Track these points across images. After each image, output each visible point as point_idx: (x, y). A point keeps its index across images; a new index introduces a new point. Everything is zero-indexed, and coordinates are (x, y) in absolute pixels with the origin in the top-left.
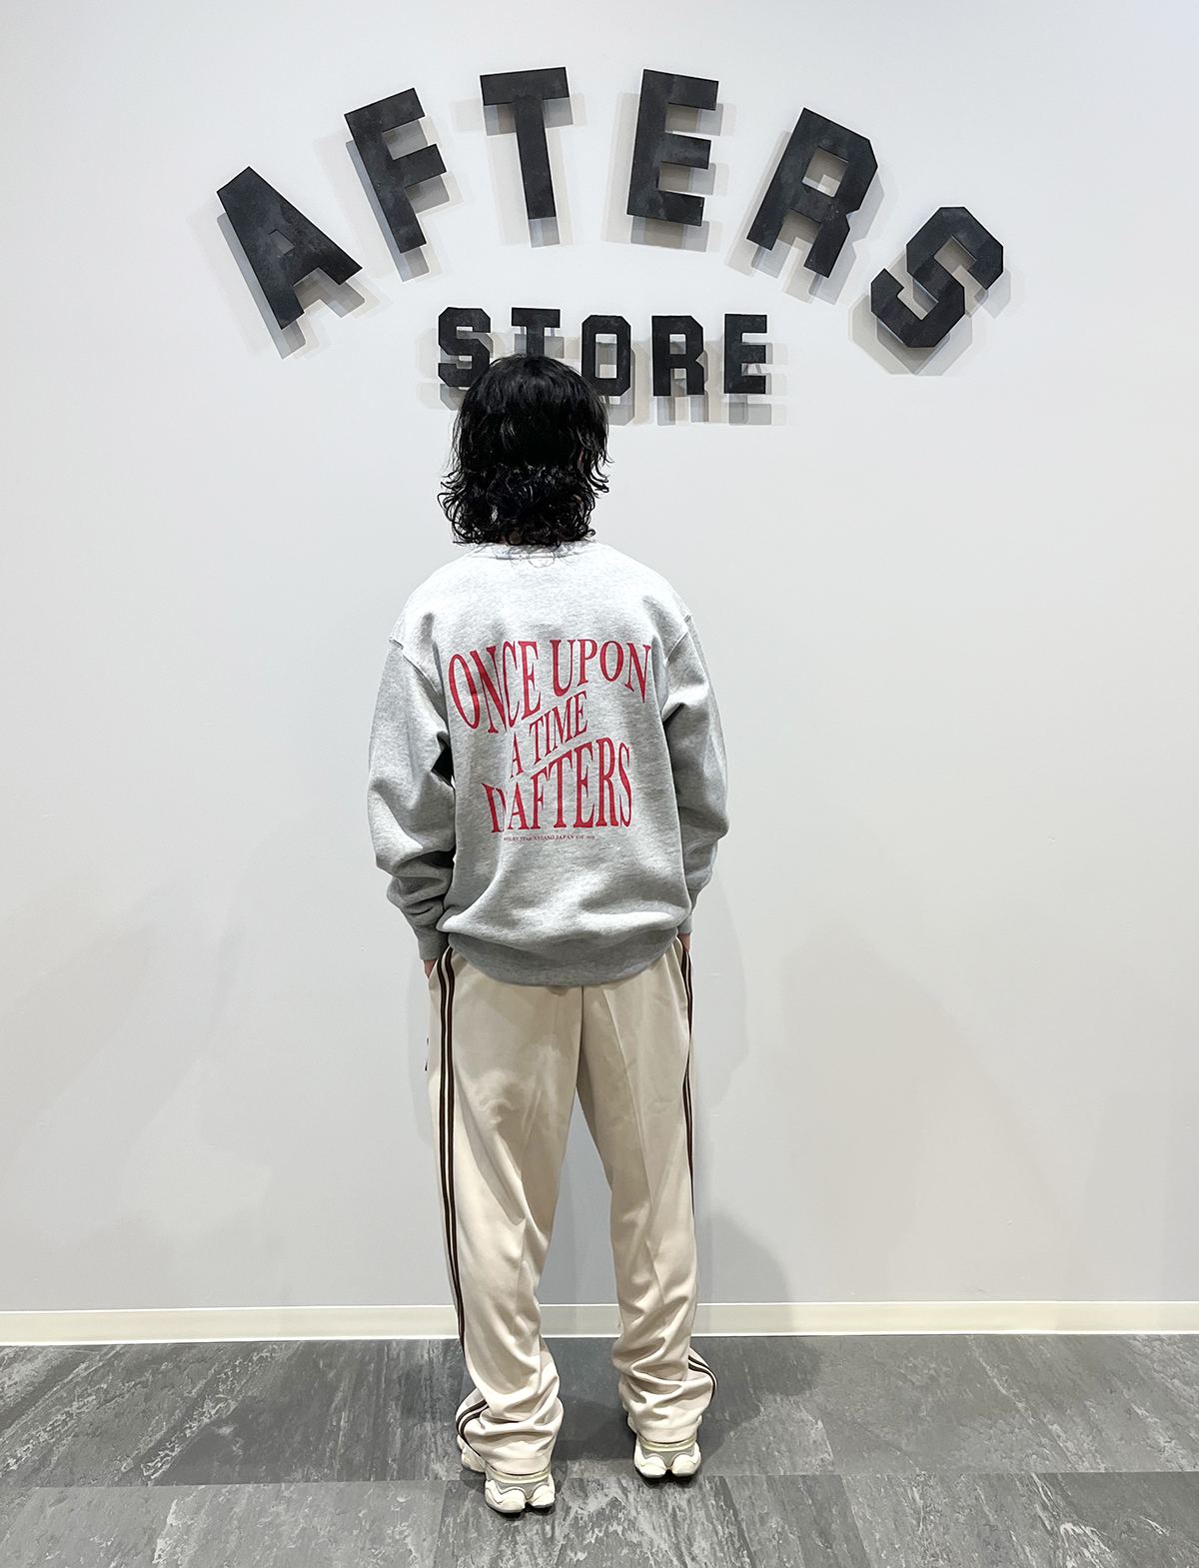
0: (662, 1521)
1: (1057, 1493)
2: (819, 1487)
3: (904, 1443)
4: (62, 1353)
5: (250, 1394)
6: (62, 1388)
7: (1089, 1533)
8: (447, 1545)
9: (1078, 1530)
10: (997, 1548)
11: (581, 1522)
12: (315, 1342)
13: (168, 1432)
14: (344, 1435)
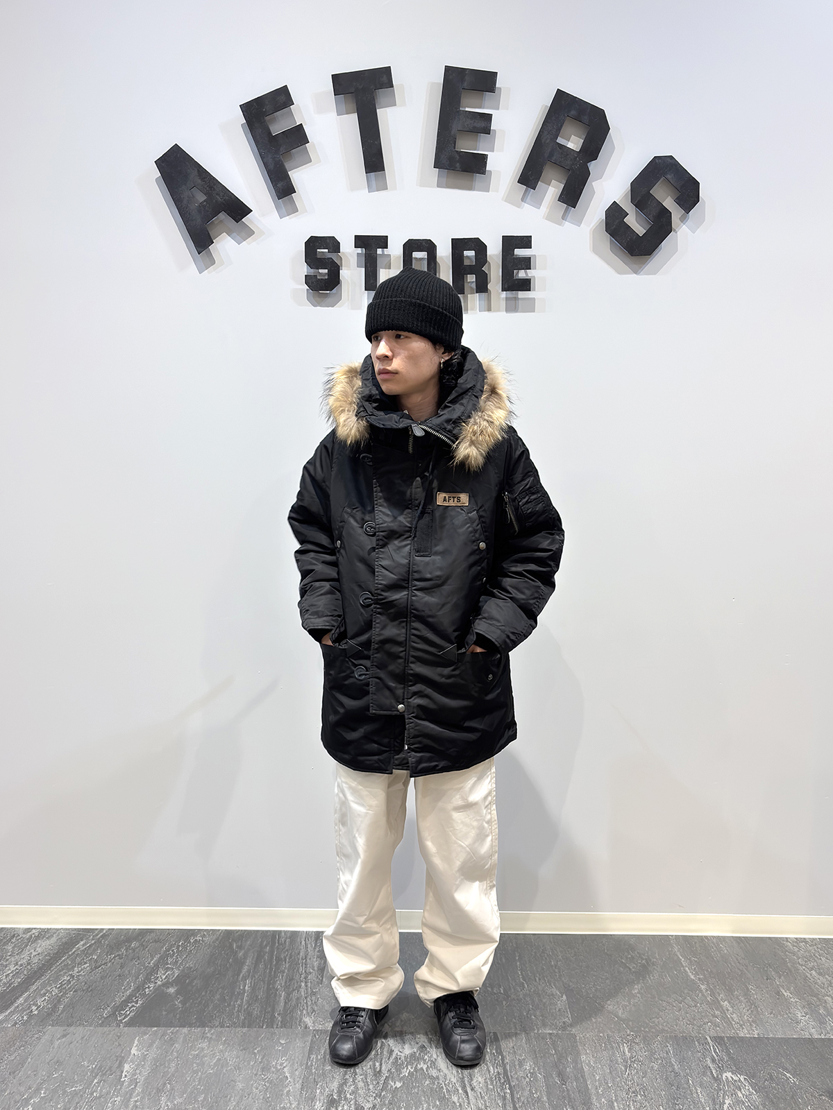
1: (723, 1051)
2: (561, 1042)
3: (620, 1012)
4: (69, 933)
5: (188, 965)
6: (68, 958)
7: (743, 1080)
8: (311, 1074)
9: (735, 1078)
10: (678, 1089)
11: (399, 1061)
12: (231, 930)
13: (135, 990)
14: (247, 996)
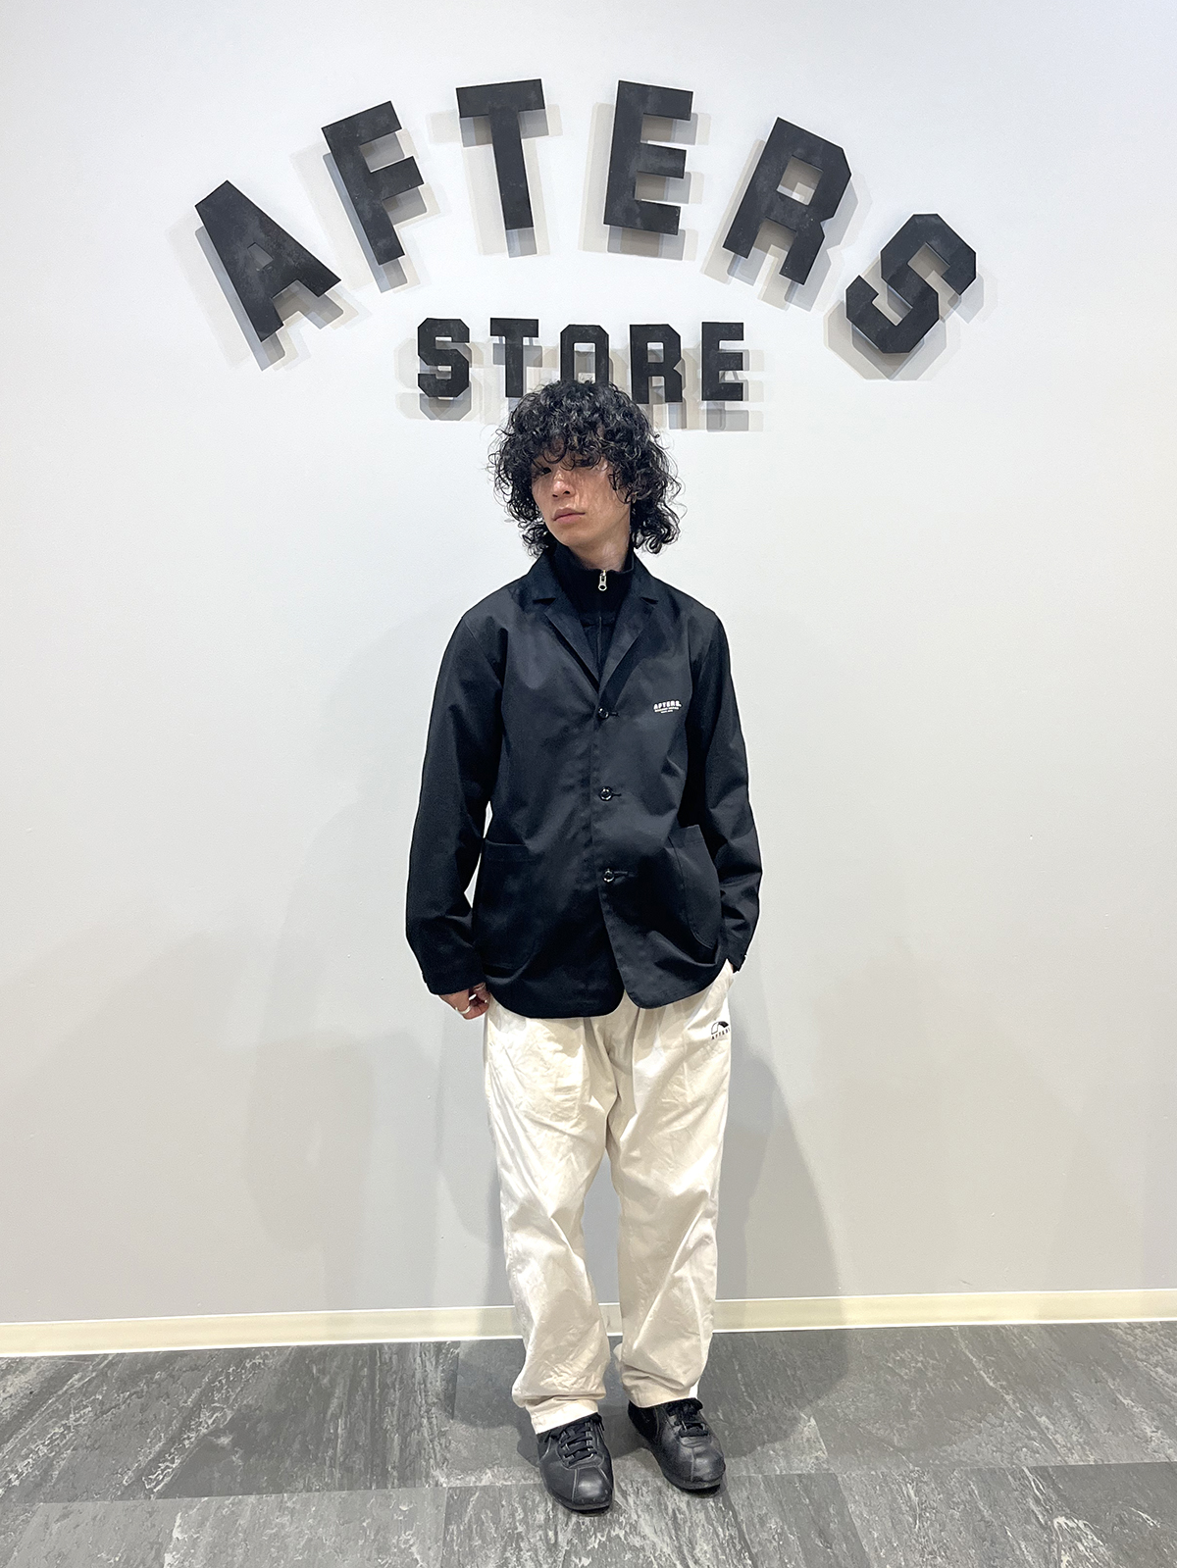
0: (662, 1524)
1: (1048, 1487)
2: (816, 1486)
3: (896, 1440)
4: (54, 1364)
5: (245, 1402)
6: (57, 1400)
7: (1082, 1527)
8: (452, 1552)
9: (1071, 1524)
10: (993, 1543)
11: (583, 1527)
12: (307, 1346)
13: (167, 1443)
14: (342, 1443)
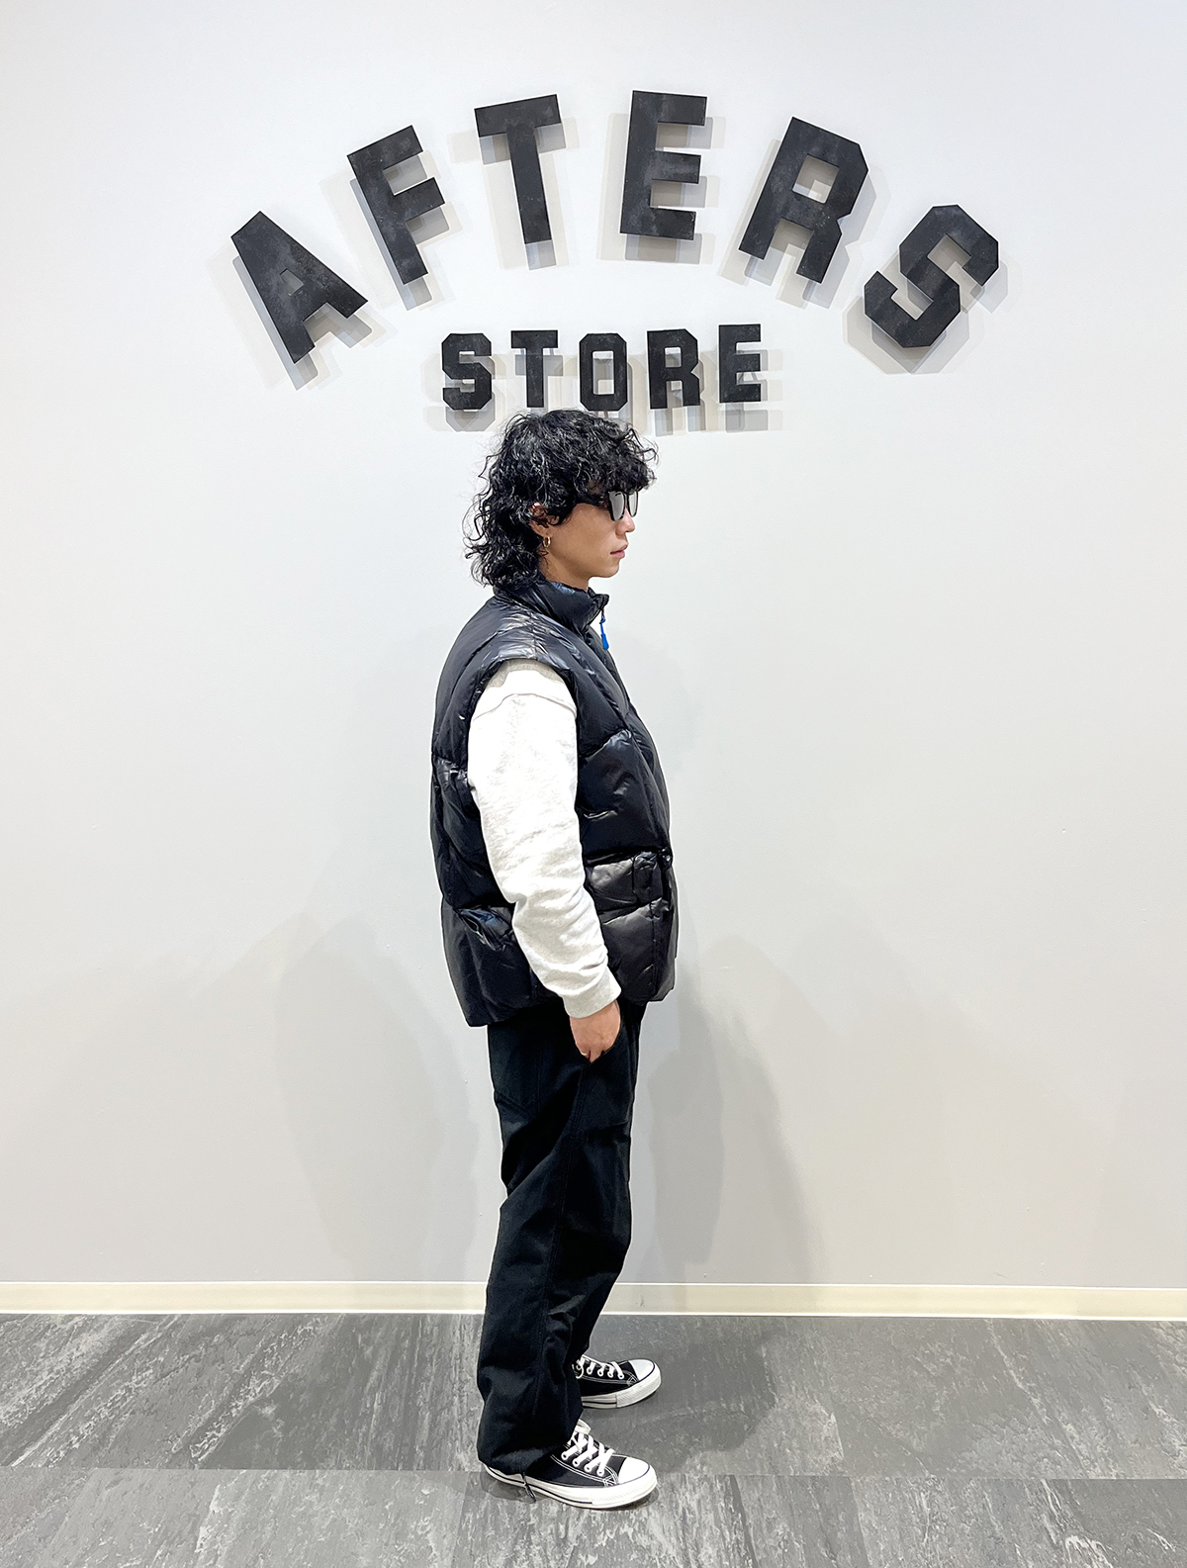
0: (672, 1523)
1: (1065, 1502)
2: (828, 1490)
3: (915, 1444)
4: (125, 1323)
5: (292, 1371)
6: (124, 1360)
7: (1095, 1548)
8: (466, 1542)
9: (1083, 1544)
10: (1000, 1561)
11: (594, 1522)
12: (356, 1314)
13: (216, 1411)
14: (376, 1419)
